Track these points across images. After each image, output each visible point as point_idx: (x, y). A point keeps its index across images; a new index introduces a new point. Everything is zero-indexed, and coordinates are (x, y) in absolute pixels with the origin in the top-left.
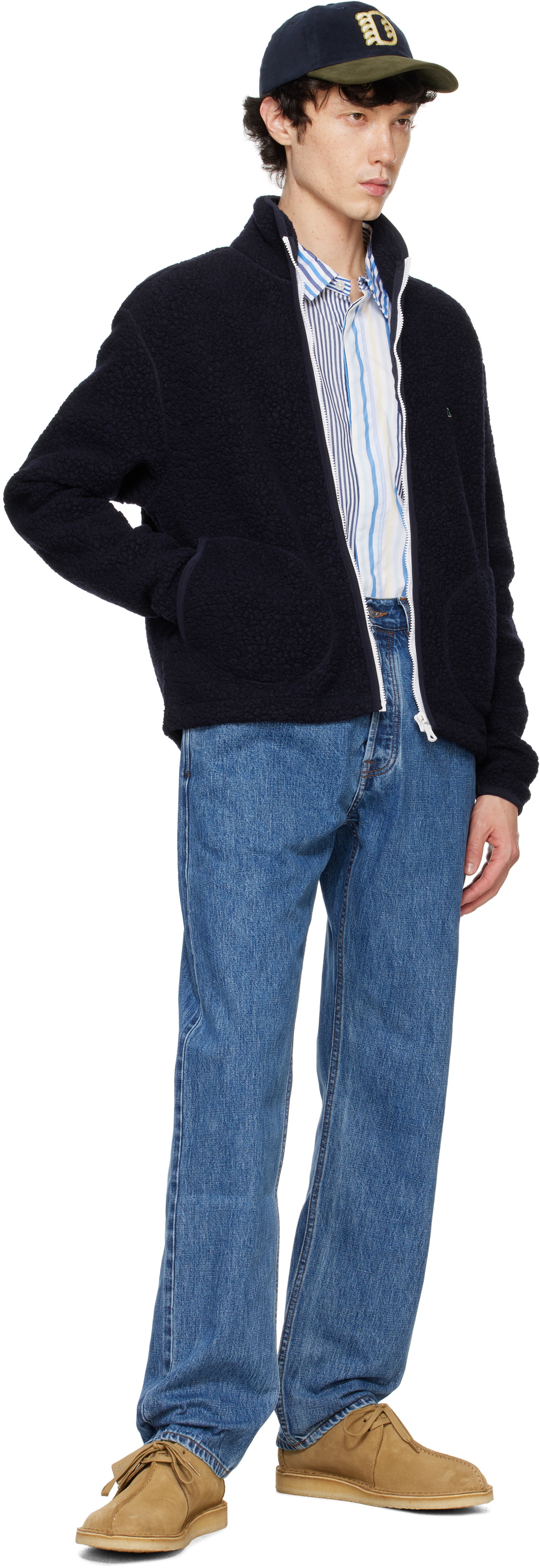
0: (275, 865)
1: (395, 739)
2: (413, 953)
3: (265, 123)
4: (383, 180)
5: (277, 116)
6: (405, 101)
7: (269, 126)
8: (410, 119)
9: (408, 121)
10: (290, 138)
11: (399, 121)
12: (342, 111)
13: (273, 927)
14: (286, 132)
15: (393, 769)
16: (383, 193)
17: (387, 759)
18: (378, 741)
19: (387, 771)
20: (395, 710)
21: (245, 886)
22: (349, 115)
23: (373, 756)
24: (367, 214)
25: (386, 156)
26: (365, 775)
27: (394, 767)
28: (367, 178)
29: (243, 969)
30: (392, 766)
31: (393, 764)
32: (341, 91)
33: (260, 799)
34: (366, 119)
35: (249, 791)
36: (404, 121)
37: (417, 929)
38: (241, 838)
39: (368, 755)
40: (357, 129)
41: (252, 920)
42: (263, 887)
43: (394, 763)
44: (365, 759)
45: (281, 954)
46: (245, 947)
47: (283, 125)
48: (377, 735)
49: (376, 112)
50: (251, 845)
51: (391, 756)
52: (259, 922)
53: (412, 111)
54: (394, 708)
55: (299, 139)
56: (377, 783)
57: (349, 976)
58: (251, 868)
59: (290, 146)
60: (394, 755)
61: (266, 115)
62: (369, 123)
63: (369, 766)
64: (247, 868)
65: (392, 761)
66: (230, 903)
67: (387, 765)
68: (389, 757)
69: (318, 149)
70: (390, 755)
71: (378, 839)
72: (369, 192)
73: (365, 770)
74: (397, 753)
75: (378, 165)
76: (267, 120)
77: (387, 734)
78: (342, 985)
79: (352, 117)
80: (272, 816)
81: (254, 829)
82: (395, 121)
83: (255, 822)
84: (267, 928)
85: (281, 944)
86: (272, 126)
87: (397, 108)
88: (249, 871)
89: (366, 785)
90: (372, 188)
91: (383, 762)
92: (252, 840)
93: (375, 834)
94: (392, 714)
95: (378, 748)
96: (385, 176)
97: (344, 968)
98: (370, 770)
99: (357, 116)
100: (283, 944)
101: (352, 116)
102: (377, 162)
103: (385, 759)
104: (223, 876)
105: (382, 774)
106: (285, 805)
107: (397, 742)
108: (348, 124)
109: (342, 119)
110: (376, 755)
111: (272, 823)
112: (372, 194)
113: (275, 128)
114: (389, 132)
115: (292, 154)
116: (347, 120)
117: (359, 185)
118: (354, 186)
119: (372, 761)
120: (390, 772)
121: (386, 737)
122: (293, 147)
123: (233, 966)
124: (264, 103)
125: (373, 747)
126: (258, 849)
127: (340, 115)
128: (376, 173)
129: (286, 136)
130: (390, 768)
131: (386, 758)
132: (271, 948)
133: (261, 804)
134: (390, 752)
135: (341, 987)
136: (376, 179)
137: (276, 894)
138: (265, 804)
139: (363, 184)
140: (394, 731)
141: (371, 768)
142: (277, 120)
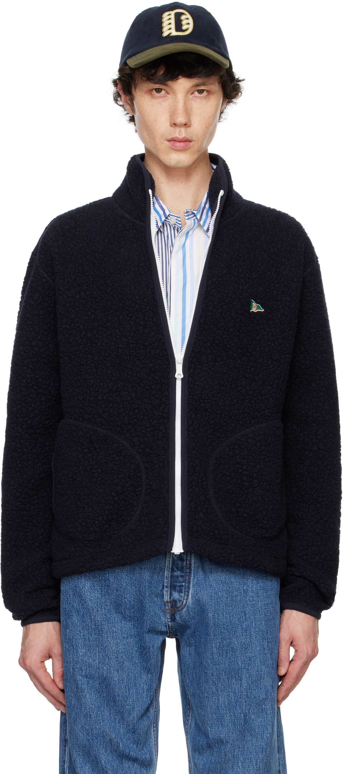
0: (103, 687)
1: (187, 585)
4: (182, 137)
11: (198, 91)
12: (147, 88)
15: (186, 608)
17: (181, 600)
18: (173, 587)
19: (183, 609)
20: (186, 563)
22: (152, 90)
23: (170, 598)
26: (168, 611)
27: (186, 606)
29: (86, 761)
30: (185, 605)
31: (186, 604)
37: (224, 721)
38: (76, 667)
39: (166, 598)
40: (160, 100)
41: (87, 728)
42: (94, 704)
43: (186, 602)
44: (164, 601)
48: (171, 584)
50: (84, 673)
51: (184, 598)
56: (178, 617)
58: (84, 690)
60: (186, 597)
63: (169, 605)
65: (185, 601)
67: (182, 604)
70: (183, 597)
71: (189, 653)
72: (173, 147)
73: (167, 608)
74: (188, 596)
77: (179, 582)
79: (154, 92)
80: (99, 650)
81: (85, 661)
83: (86, 655)
88: (83, 693)
89: (171, 618)
90: (175, 144)
91: (178, 603)
92: (84, 669)
94: (184, 567)
95: (174, 593)
99: (158, 90)
101: (154, 90)
102: (174, 124)
103: (180, 601)
105: (179, 610)
106: (108, 641)
107: (189, 588)
108: (153, 97)
109: (149, 94)
110: (172, 597)
111: (98, 655)
114: (182, 101)
116: (152, 94)
117: (166, 142)
118: (163, 143)
119: (170, 602)
120: (184, 610)
121: (178, 584)
123: (79, 759)
125: (169, 592)
126: (89, 676)
127: (147, 91)
128: (176, 133)
130: (184, 607)
131: (181, 599)
133: (90, 641)
134: (183, 595)
136: (177, 137)
137: (104, 708)
139: (168, 141)
140: (186, 579)
141: (172, 607)
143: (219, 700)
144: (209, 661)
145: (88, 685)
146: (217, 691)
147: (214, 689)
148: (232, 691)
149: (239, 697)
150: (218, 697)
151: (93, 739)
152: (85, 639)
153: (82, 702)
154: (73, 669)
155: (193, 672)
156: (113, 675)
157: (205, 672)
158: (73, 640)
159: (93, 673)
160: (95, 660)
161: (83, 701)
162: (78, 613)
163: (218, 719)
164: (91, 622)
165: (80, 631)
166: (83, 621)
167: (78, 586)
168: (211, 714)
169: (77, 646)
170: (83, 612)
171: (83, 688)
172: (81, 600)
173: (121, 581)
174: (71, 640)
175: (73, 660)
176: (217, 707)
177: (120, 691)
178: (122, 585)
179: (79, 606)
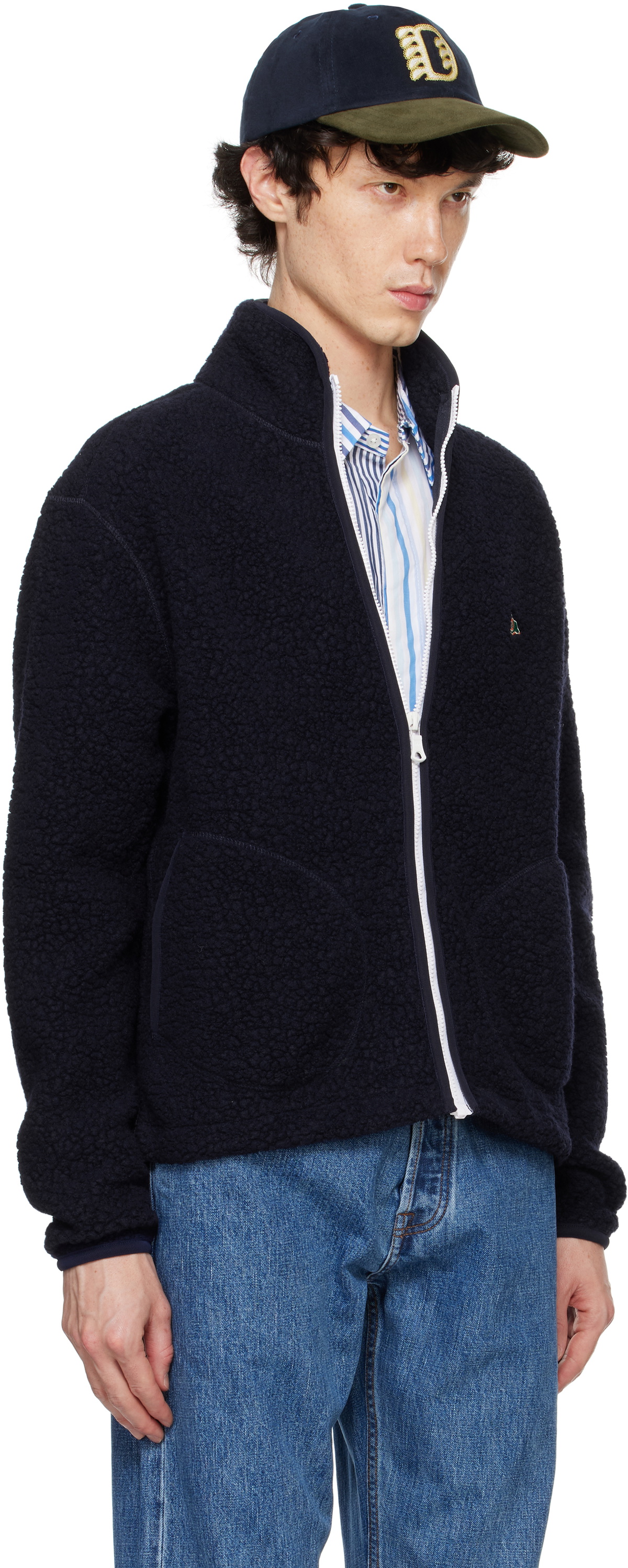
0: (280, 1382)
1: (445, 1178)
2: (482, 1489)
3: (248, 185)
4: (425, 287)
5: (265, 177)
6: (466, 170)
7: (253, 191)
8: (471, 193)
9: (468, 195)
10: (285, 212)
11: (454, 195)
12: (368, 179)
13: (282, 1477)
14: (279, 202)
15: (442, 1224)
16: (423, 306)
17: (433, 1209)
18: (420, 1183)
19: (433, 1226)
20: (445, 1133)
21: (242, 1420)
22: (378, 185)
23: (413, 1205)
24: (398, 336)
25: (431, 252)
26: (400, 1233)
27: (443, 1220)
28: (401, 284)
29: (240, 1542)
30: (440, 1220)
31: (442, 1217)
32: (369, 149)
33: (260, 1281)
34: (404, 193)
35: (244, 1270)
36: (460, 196)
38: (233, 1344)
39: (405, 1204)
40: (389, 207)
41: (253, 1470)
43: (444, 1214)
44: (399, 1211)
45: (294, 1514)
46: (244, 1511)
47: (275, 190)
48: (419, 1174)
49: (421, 184)
50: (249, 1357)
51: (439, 1204)
52: (263, 1472)
53: (474, 183)
54: (443, 1131)
55: (299, 217)
56: (417, 1245)
57: (387, 1526)
58: (250, 1392)
59: (285, 225)
60: (443, 1203)
61: (250, 173)
62: (408, 199)
63: (406, 1220)
64: (244, 1393)
65: (440, 1211)
66: (219, 1443)
67: (433, 1218)
68: (436, 1207)
69: (328, 233)
70: (437, 1202)
71: (422, 1316)
72: (403, 305)
73: (399, 1225)
74: (447, 1199)
75: (419, 265)
76: (250, 180)
77: (433, 1172)
78: (377, 1541)
79: (382, 189)
80: (279, 1306)
81: (253, 1330)
82: (448, 196)
83: (253, 1318)
84: (275, 1480)
85: (294, 1499)
86: (257, 191)
87: (452, 180)
89: (400, 1247)
90: (408, 298)
91: (427, 1214)
92: (251, 1348)
93: (417, 1308)
94: (441, 1142)
95: (420, 1193)
96: (428, 282)
97: (380, 1513)
98: (407, 1225)
99: (391, 187)
100: (298, 1499)
101: (383, 186)
102: (417, 260)
103: (430, 1210)
104: (208, 1403)
105: (425, 1230)
107: (449, 1183)
108: (376, 199)
109: (368, 191)
110: (417, 1204)
111: (278, 1317)
112: (407, 308)
113: (262, 195)
114: (437, 215)
115: (287, 237)
116: (375, 194)
117: (389, 293)
118: (381, 294)
119: (410, 1212)
120: (438, 1228)
121: (431, 1176)
122: (290, 225)
123: (226, 1539)
124: (249, 154)
125: (413, 1193)
127: (365, 186)
128: (412, 277)
129: (279, 208)
130: (438, 1223)
131: (432, 1207)
132: (281, 1509)
133: (261, 1289)
134: (437, 1198)
135: (377, 1543)
136: (415, 287)
138: (267, 1288)
139: (394, 291)
140: (444, 1166)
141: (409, 1223)
142: (266, 182)
143: (480, 1408)
144: (477, 1332)
145: (255, 1380)
146: (479, 1390)
147: (473, 1386)
148: (506, 1392)
149: (519, 1403)
150: (478, 1403)
151: (265, 1492)
152: (251, 1285)
153: (244, 1418)
154: (227, 1348)
155: (423, 1353)
156: (305, 1356)
157: (463, 1354)
158: (226, 1288)
159: (267, 1354)
160: (272, 1328)
161: (246, 1415)
162: (235, 1232)
163: (474, 1447)
164: (266, 1248)
165: (240, 1270)
166: (247, 1248)
167: (239, 1176)
168: (462, 1437)
169: (234, 1300)
170: (249, 1229)
171: (248, 1387)
172: (245, 1203)
173: (327, 1168)
174: (220, 1289)
175: (226, 1329)
176: (476, 1424)
177: (313, 1389)
178: (327, 1176)
179: (239, 1217)
